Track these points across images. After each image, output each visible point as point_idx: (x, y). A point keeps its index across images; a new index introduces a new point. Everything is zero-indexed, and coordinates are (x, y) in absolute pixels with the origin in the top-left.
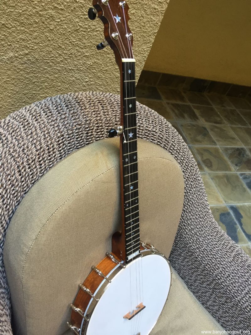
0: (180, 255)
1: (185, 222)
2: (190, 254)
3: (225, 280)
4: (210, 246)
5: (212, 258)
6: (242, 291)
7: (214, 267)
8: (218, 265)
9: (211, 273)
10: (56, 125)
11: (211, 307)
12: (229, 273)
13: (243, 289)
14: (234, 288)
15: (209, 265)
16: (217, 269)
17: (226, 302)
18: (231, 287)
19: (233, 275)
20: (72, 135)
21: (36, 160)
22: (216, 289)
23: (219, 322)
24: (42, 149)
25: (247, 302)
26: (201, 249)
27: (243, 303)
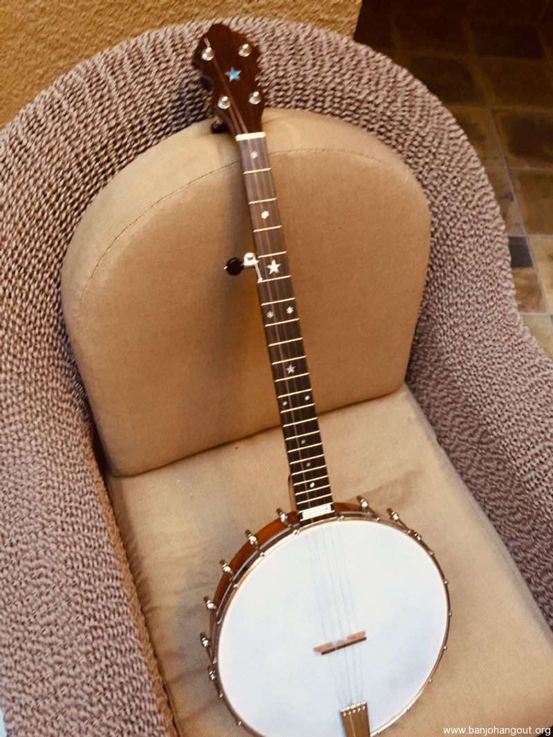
0: (429, 377)
1: (445, 309)
2: (445, 373)
3: (499, 427)
4: (485, 360)
5: (483, 382)
6: (529, 450)
7: (484, 401)
8: (493, 397)
9: (476, 412)
10: (147, 83)
11: (473, 480)
12: (510, 414)
13: (532, 446)
14: (514, 443)
15: (475, 396)
16: (489, 404)
17: (498, 470)
18: (507, 440)
19: (518, 418)
20: (179, 103)
21: (110, 147)
22: (482, 443)
23: (484, 508)
24: (119, 128)
25: (534, 470)
26: (466, 365)
27: (524, 471)
